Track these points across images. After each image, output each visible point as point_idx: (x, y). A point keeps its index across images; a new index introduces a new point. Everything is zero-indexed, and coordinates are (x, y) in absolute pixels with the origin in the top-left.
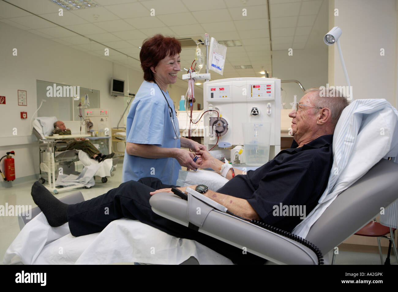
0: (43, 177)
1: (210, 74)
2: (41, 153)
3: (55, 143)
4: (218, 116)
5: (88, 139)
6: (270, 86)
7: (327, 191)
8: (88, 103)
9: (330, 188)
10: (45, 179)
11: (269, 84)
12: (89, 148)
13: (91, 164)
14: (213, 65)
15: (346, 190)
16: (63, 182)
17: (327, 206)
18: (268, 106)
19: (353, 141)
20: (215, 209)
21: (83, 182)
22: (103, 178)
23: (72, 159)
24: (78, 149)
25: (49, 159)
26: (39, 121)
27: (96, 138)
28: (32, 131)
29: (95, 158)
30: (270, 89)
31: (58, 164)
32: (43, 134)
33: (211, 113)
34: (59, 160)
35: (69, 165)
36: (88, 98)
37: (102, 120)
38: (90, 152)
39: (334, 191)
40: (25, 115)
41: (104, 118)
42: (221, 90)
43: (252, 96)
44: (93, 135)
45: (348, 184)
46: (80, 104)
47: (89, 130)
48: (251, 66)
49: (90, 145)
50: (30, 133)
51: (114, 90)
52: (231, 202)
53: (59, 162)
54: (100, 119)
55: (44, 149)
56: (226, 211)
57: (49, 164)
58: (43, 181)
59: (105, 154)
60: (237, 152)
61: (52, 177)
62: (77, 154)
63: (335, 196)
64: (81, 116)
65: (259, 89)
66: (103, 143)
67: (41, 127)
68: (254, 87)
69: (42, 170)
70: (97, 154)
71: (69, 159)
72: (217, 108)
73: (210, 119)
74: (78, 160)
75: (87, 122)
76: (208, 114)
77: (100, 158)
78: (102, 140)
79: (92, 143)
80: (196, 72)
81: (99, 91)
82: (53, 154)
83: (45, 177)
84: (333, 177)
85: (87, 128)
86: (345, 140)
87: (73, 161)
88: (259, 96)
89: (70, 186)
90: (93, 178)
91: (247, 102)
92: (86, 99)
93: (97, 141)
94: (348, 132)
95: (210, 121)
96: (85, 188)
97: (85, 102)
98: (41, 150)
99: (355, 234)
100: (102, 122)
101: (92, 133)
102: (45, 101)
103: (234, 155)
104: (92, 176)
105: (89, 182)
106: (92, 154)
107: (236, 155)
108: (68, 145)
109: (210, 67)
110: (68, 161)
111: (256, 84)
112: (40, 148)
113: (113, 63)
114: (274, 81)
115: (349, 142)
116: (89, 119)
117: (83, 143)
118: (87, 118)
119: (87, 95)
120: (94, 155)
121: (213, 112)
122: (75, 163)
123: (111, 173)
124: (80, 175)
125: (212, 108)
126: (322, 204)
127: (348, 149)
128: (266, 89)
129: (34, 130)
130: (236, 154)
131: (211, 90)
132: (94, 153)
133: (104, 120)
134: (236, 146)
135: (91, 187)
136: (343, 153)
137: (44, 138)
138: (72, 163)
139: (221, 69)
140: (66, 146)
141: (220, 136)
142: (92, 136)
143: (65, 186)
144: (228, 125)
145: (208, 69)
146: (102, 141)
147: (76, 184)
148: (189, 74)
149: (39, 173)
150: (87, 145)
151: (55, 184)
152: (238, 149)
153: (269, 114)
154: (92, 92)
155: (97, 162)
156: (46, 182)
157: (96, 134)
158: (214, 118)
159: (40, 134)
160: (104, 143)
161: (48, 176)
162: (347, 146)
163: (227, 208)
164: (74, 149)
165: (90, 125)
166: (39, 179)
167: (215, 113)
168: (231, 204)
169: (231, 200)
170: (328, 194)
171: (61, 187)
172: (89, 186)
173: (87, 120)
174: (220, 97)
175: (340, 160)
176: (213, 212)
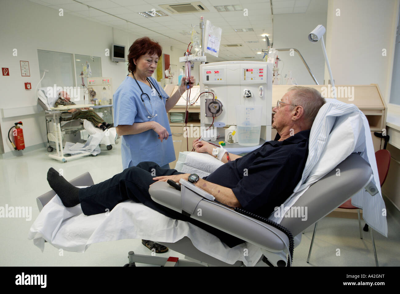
0: (51, 146)
1: (205, 57)
2: (47, 123)
3: (61, 113)
4: (214, 98)
5: (92, 109)
6: (262, 70)
7: (301, 182)
8: (90, 72)
9: (303, 179)
10: (53, 147)
11: (261, 68)
12: (93, 117)
13: (96, 133)
14: (208, 48)
15: (317, 182)
16: (71, 150)
17: (301, 196)
18: (260, 89)
19: (324, 140)
20: (204, 198)
21: (89, 150)
22: (108, 146)
23: (78, 129)
24: (83, 119)
25: (56, 129)
26: (43, 91)
27: (100, 106)
28: (37, 101)
29: (99, 127)
30: (262, 72)
31: (64, 133)
32: (48, 104)
33: (206, 95)
34: (65, 130)
35: (75, 134)
36: (89, 67)
37: (104, 89)
38: (94, 121)
39: (307, 182)
40: (29, 85)
41: (106, 87)
42: (216, 73)
43: (245, 79)
44: (97, 103)
45: (318, 177)
46: (82, 73)
47: (92, 99)
48: (252, 29)
49: (94, 114)
50: (36, 103)
51: (115, 56)
52: (219, 192)
53: (66, 131)
54: (103, 88)
55: (50, 119)
56: (213, 200)
57: (56, 135)
58: (51, 149)
59: (109, 123)
60: (231, 132)
61: (59, 145)
62: (82, 124)
63: (308, 186)
64: (84, 85)
65: (252, 73)
66: (106, 111)
67: (45, 98)
68: (247, 70)
69: (49, 140)
70: (101, 123)
71: (75, 128)
72: (212, 90)
73: (205, 101)
74: (83, 128)
75: (90, 91)
76: (204, 95)
77: (105, 126)
78: (106, 108)
79: (95, 112)
80: (192, 55)
81: (100, 58)
82: (59, 124)
83: (53, 146)
84: (306, 170)
85: (91, 96)
86: (319, 139)
87: (79, 130)
88: (252, 79)
89: (78, 154)
90: (99, 146)
91: (240, 85)
92: (88, 68)
93: (101, 109)
94: (321, 132)
95: (206, 102)
96: (92, 155)
97: (86, 71)
98: (47, 120)
99: (339, 208)
100: (104, 91)
101: (95, 101)
102: (48, 71)
103: (228, 135)
104: (98, 144)
105: (94, 150)
106: (96, 123)
107: (230, 136)
108: (73, 115)
109: (206, 51)
110: (74, 130)
111: (249, 68)
112: (46, 118)
113: (113, 28)
114: (266, 65)
115: (321, 140)
116: (92, 88)
117: (87, 113)
118: (90, 87)
119: (89, 64)
120: (99, 124)
121: (209, 94)
122: (81, 131)
123: (115, 141)
124: (86, 143)
125: (207, 89)
126: (297, 194)
127: (321, 146)
128: (258, 72)
129: (39, 101)
130: (230, 134)
131: (207, 73)
132: (98, 122)
133: (106, 89)
134: (230, 126)
135: (97, 155)
136: (316, 150)
137: (49, 109)
138: (78, 132)
139: (216, 52)
140: (71, 116)
141: (215, 116)
142: (95, 105)
143: (73, 155)
144: (223, 107)
145: (204, 51)
146: (106, 110)
147: (83, 153)
148: (186, 57)
149: (47, 141)
150: (92, 115)
151: (63, 152)
152: (232, 129)
153: (261, 96)
154: (94, 61)
155: (102, 131)
156: (54, 150)
157: (99, 103)
158: (210, 100)
159: (45, 105)
160: (108, 111)
161: (55, 144)
162: (320, 144)
163: (214, 197)
164: (79, 119)
165: (93, 94)
166: (47, 147)
167: (211, 95)
168: (219, 194)
169: (219, 190)
170: (302, 185)
171: (69, 155)
172: (95, 154)
173: (90, 89)
174: (215, 79)
175: (313, 156)
176: (202, 201)
